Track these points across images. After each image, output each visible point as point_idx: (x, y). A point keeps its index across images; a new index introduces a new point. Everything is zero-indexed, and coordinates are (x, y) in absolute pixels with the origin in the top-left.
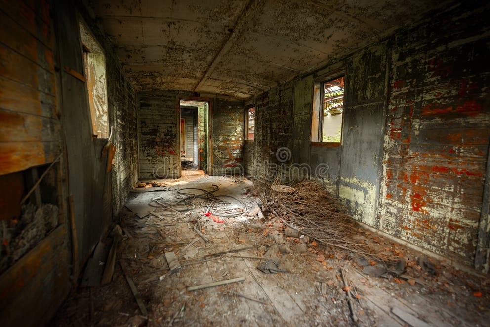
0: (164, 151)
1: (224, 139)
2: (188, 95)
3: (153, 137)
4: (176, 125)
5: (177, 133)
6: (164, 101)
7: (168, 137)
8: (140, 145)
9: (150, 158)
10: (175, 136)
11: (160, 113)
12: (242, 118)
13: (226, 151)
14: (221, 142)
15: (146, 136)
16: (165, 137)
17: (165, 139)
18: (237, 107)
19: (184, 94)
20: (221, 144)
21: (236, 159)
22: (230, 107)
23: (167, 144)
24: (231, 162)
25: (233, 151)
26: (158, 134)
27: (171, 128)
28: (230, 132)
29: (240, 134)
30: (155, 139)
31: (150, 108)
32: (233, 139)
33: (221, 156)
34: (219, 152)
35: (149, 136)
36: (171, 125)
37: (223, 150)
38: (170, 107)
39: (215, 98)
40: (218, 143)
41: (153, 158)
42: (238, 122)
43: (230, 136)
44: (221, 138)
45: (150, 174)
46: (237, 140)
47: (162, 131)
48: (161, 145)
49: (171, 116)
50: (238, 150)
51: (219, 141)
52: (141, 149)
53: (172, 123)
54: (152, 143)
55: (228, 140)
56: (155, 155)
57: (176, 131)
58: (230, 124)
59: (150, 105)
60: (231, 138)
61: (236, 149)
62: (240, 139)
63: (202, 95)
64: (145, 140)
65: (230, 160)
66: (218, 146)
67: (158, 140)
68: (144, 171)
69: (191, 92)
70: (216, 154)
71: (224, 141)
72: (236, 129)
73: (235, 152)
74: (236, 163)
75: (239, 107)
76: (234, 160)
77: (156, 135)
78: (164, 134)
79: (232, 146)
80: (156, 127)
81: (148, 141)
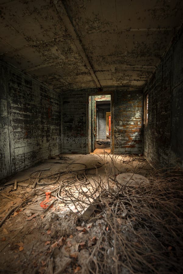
0: (78, 133)
1: (123, 124)
2: (94, 91)
3: (70, 124)
4: (86, 114)
6: (78, 98)
7: (80, 124)
8: (63, 130)
10: (85, 123)
11: (76, 107)
12: (141, 105)
13: (126, 134)
14: (121, 126)
15: (66, 124)
17: (78, 125)
18: (136, 95)
19: (91, 91)
20: (121, 128)
21: (135, 141)
22: (129, 96)
23: (79, 129)
24: (130, 143)
25: (132, 134)
26: (74, 122)
27: (82, 117)
28: (130, 117)
29: (139, 118)
30: (72, 125)
31: (69, 104)
32: (132, 123)
34: (119, 134)
35: (68, 124)
36: (83, 115)
37: (123, 133)
38: (81, 102)
39: (115, 90)
40: (118, 127)
42: (137, 108)
43: (129, 121)
44: (121, 123)
45: (69, 150)
46: (136, 124)
47: (76, 119)
48: (76, 130)
49: (82, 108)
50: (136, 133)
51: (119, 125)
52: (64, 132)
53: (83, 114)
54: (70, 128)
55: (127, 124)
57: (86, 119)
58: (129, 111)
59: (69, 102)
60: (130, 122)
61: (134, 132)
62: (139, 123)
63: (105, 90)
65: (130, 142)
66: (118, 129)
67: (73, 126)
68: (65, 148)
69: (96, 88)
70: (117, 136)
71: (123, 125)
72: (135, 114)
73: (134, 135)
74: (135, 144)
75: (138, 95)
76: (133, 142)
77: (72, 123)
78: (77, 122)
79: (131, 129)
80: (72, 117)
81: (67, 127)
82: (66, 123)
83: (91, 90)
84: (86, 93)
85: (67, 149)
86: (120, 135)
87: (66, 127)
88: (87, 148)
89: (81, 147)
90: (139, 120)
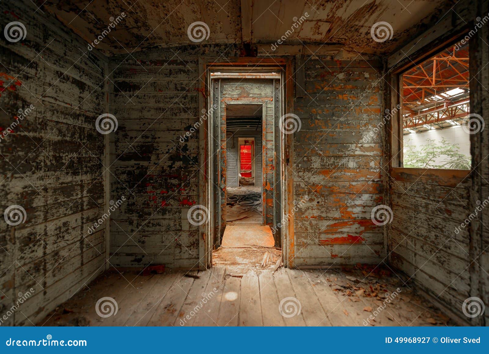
1: (324, 166)
2: (227, 54)
3: (142, 163)
5: (198, 154)
6: (171, 73)
7: (178, 164)
8: (110, 185)
9: (134, 217)
10: (196, 160)
11: (161, 105)
13: (332, 199)
14: (316, 173)
15: (127, 163)
16: (169, 163)
17: (171, 167)
18: (361, 75)
20: (317, 179)
21: (361, 221)
22: (341, 76)
23: (175, 182)
24: (345, 230)
25: (353, 200)
26: (153, 158)
28: (343, 145)
29: (371, 149)
30: (147, 168)
31: (137, 93)
32: (352, 164)
33: (316, 213)
34: (311, 200)
35: (133, 162)
37: (322, 195)
38: (183, 89)
39: (297, 56)
40: (307, 175)
41: (140, 216)
42: (365, 116)
43: (340, 157)
44: (316, 164)
45: (133, 258)
46: (363, 167)
47: (163, 148)
48: (161, 185)
49: (186, 110)
50: (366, 197)
51: (309, 170)
53: (189, 129)
54: (139, 180)
55: (336, 167)
56: (146, 210)
57: (198, 148)
58: (341, 123)
59: (136, 87)
60: (344, 161)
61: (359, 194)
62: (372, 164)
64: (123, 173)
65: (345, 224)
66: (307, 184)
67: (152, 170)
69: (235, 45)
71: (324, 170)
72: (360, 136)
73: (358, 202)
74: (361, 233)
75: (367, 75)
76: (356, 225)
77: (149, 159)
78: (167, 156)
79: (347, 184)
80: (150, 140)
81: (129, 173)
82: (125, 160)
83: (216, 49)
84: (200, 61)
85: (128, 255)
86: (315, 203)
87: (125, 176)
88: (201, 249)
89: (179, 246)
90: (372, 154)
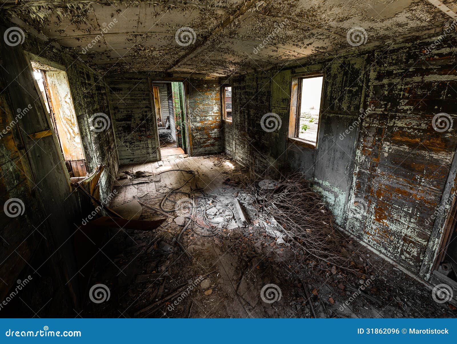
0: (142, 135)
1: (201, 120)
2: (160, 76)
3: (128, 122)
4: (151, 108)
5: (152, 117)
6: (136, 84)
7: (144, 122)
8: (115, 132)
9: (128, 144)
10: (151, 120)
11: (133, 98)
12: (218, 97)
13: (205, 131)
14: (199, 122)
15: (121, 123)
16: (140, 122)
18: (212, 86)
19: (156, 75)
20: (199, 125)
21: (215, 138)
22: (205, 86)
23: (143, 129)
24: (209, 142)
25: (211, 131)
26: (133, 120)
27: (146, 112)
28: (207, 112)
29: (217, 113)
30: (130, 124)
31: (121, 92)
32: (210, 119)
33: (199, 137)
35: (123, 122)
36: (146, 109)
37: (201, 130)
38: (142, 91)
39: (189, 78)
40: (195, 124)
41: (130, 144)
42: (214, 101)
43: (206, 116)
44: (198, 119)
45: (130, 160)
46: (214, 119)
47: (137, 116)
48: (137, 131)
49: (144, 99)
50: (216, 130)
51: (196, 121)
52: (118, 135)
53: (146, 107)
54: (128, 129)
55: (205, 120)
56: (133, 141)
57: (151, 115)
58: (207, 104)
59: (120, 90)
60: (208, 118)
61: (213, 129)
62: (217, 118)
63: (175, 75)
64: (120, 127)
65: (209, 140)
66: (195, 127)
67: (133, 125)
68: (123, 158)
69: (163, 72)
70: (194, 135)
71: (201, 121)
72: (213, 109)
73: (213, 132)
74: (214, 142)
75: (215, 86)
76: (213, 140)
77: (131, 121)
78: (139, 119)
79: (209, 126)
80: (130, 112)
81: (123, 127)
82: (120, 121)
83: (155, 73)
84: (149, 78)
85: (127, 159)
86: (198, 134)
87: (121, 128)
88: (158, 154)
89: (149, 153)
90: (217, 115)
